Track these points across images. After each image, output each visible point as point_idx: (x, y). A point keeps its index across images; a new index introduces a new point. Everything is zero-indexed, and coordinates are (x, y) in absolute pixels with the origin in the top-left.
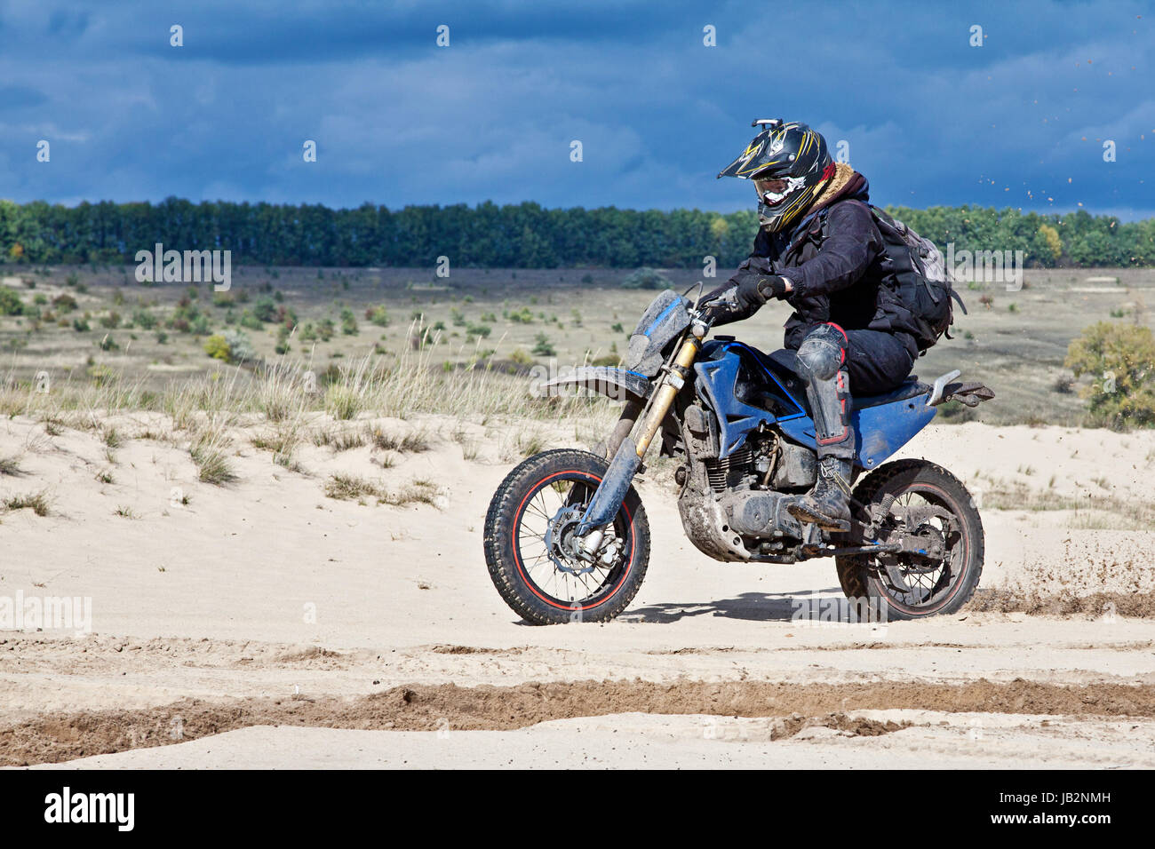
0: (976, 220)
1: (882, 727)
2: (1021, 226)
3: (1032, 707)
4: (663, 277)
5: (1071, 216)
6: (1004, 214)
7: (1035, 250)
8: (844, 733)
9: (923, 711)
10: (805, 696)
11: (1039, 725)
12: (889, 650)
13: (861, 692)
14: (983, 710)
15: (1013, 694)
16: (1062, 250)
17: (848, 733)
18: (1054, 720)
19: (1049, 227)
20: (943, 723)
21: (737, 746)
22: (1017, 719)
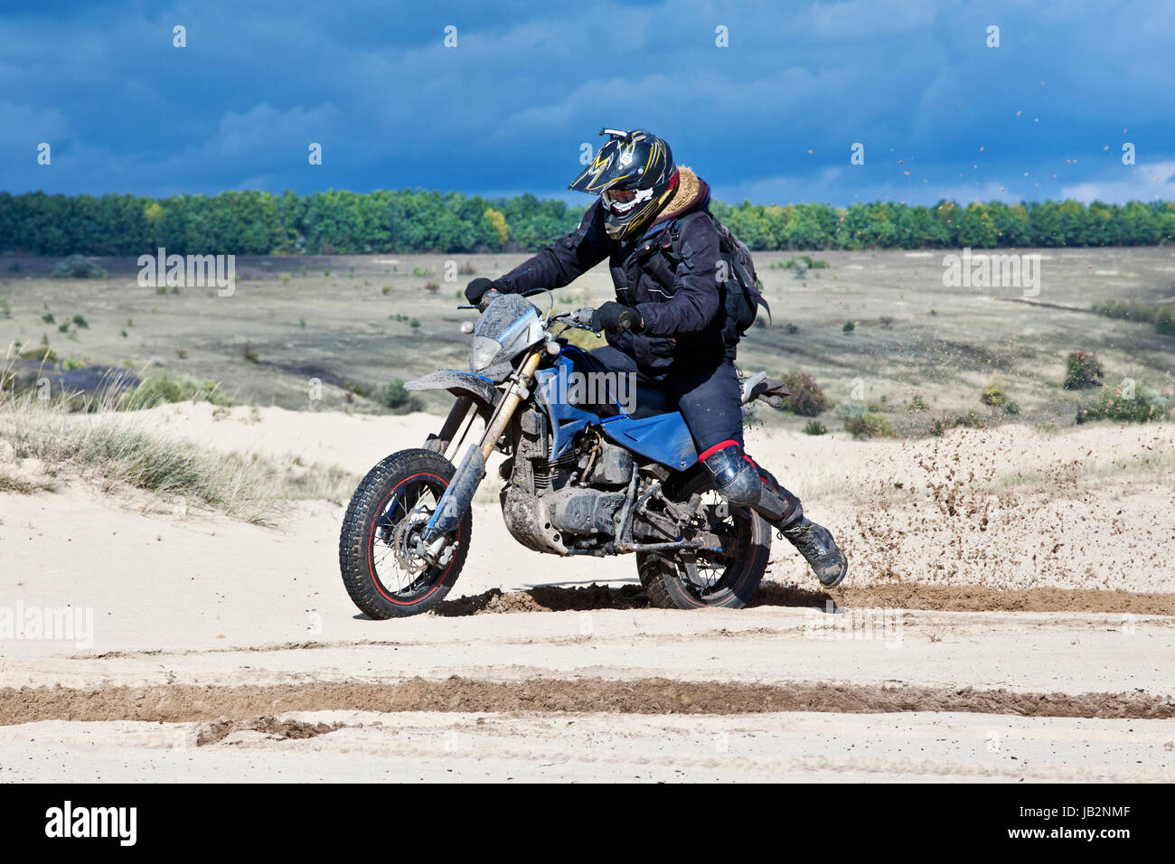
0: (419, 204)
1: (313, 729)
2: (466, 210)
3: (468, 705)
4: (94, 265)
5: (517, 199)
6: (448, 198)
7: (481, 234)
8: (273, 736)
9: (355, 712)
10: (233, 699)
11: (475, 724)
12: (324, 650)
13: (292, 694)
14: (418, 709)
15: (449, 692)
16: (508, 234)
17: (277, 736)
18: (490, 717)
19: (495, 210)
20: (376, 724)
21: (162, 752)
22: (453, 717)
